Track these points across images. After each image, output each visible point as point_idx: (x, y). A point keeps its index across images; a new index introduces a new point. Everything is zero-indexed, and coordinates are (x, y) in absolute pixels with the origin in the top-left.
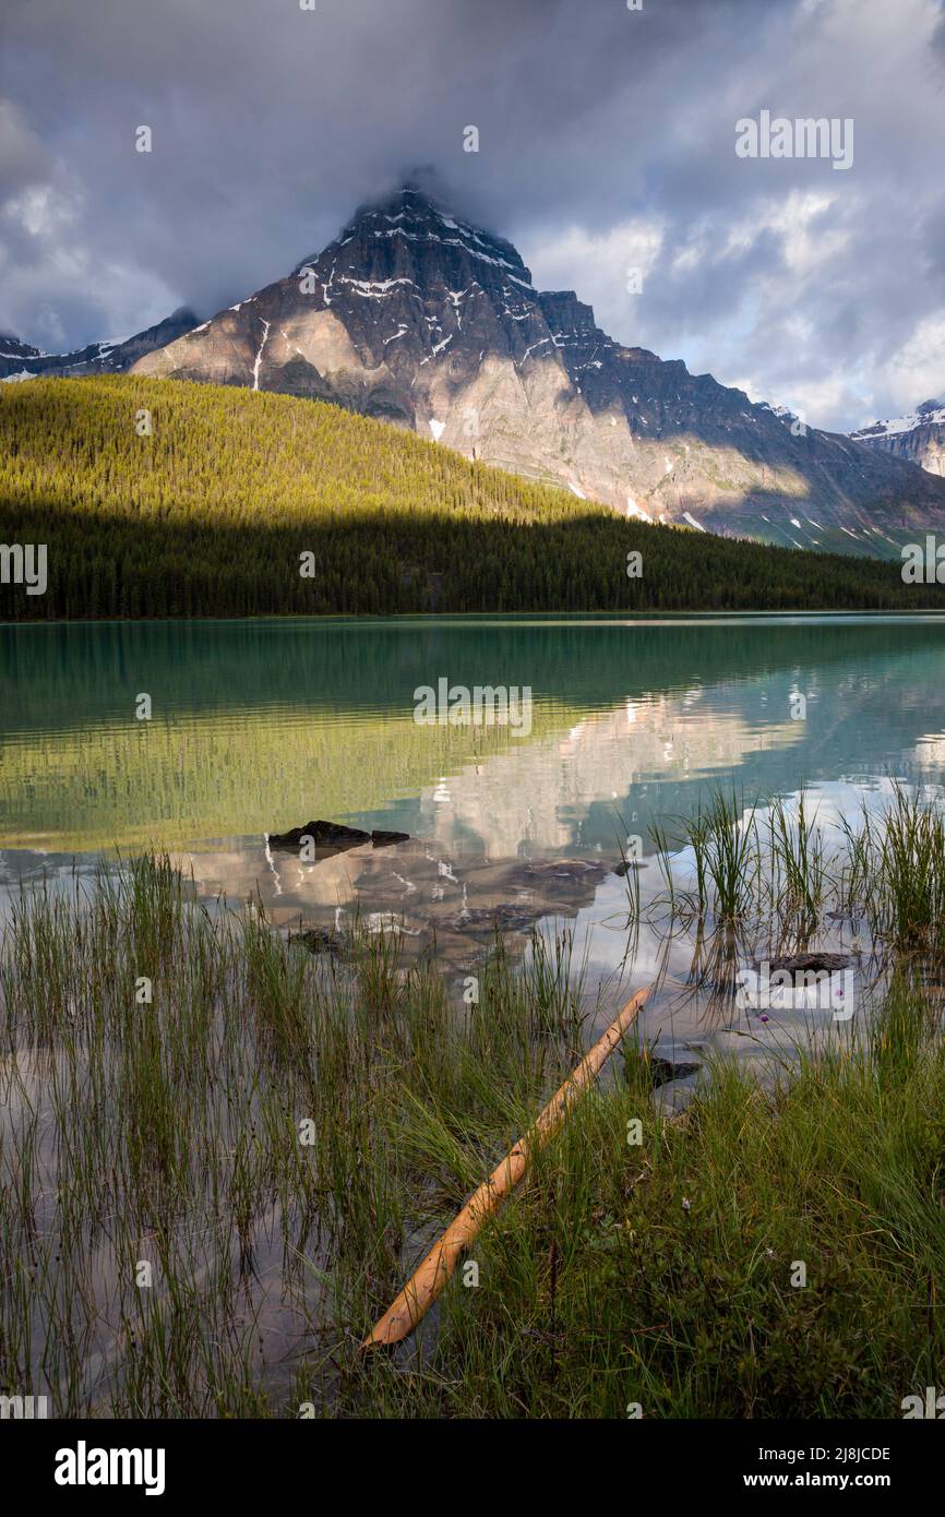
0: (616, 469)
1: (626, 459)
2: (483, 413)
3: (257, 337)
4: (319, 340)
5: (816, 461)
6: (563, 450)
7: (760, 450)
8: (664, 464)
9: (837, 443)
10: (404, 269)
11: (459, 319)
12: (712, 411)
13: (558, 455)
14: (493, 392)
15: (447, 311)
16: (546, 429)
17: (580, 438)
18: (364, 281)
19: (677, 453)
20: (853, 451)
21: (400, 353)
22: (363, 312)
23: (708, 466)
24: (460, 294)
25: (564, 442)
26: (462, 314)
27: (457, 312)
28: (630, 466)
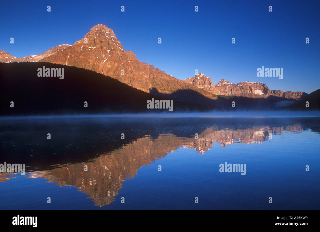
0: (141, 86)
1: (143, 84)
2: (114, 74)
3: (67, 57)
4: (80, 58)
5: (178, 85)
6: (130, 82)
7: (168, 83)
8: (150, 85)
9: (182, 82)
10: (98, 45)
11: (109, 55)
12: (159, 75)
13: (129, 83)
14: (116, 70)
15: (107, 54)
16: (127, 77)
17: (134, 80)
18: (90, 47)
19: (152, 83)
20: (185, 84)
21: (97, 62)
22: (89, 53)
23: (158, 86)
24: (109, 50)
25: (131, 80)
26: (110, 55)
27: (109, 54)
28: (143, 85)
